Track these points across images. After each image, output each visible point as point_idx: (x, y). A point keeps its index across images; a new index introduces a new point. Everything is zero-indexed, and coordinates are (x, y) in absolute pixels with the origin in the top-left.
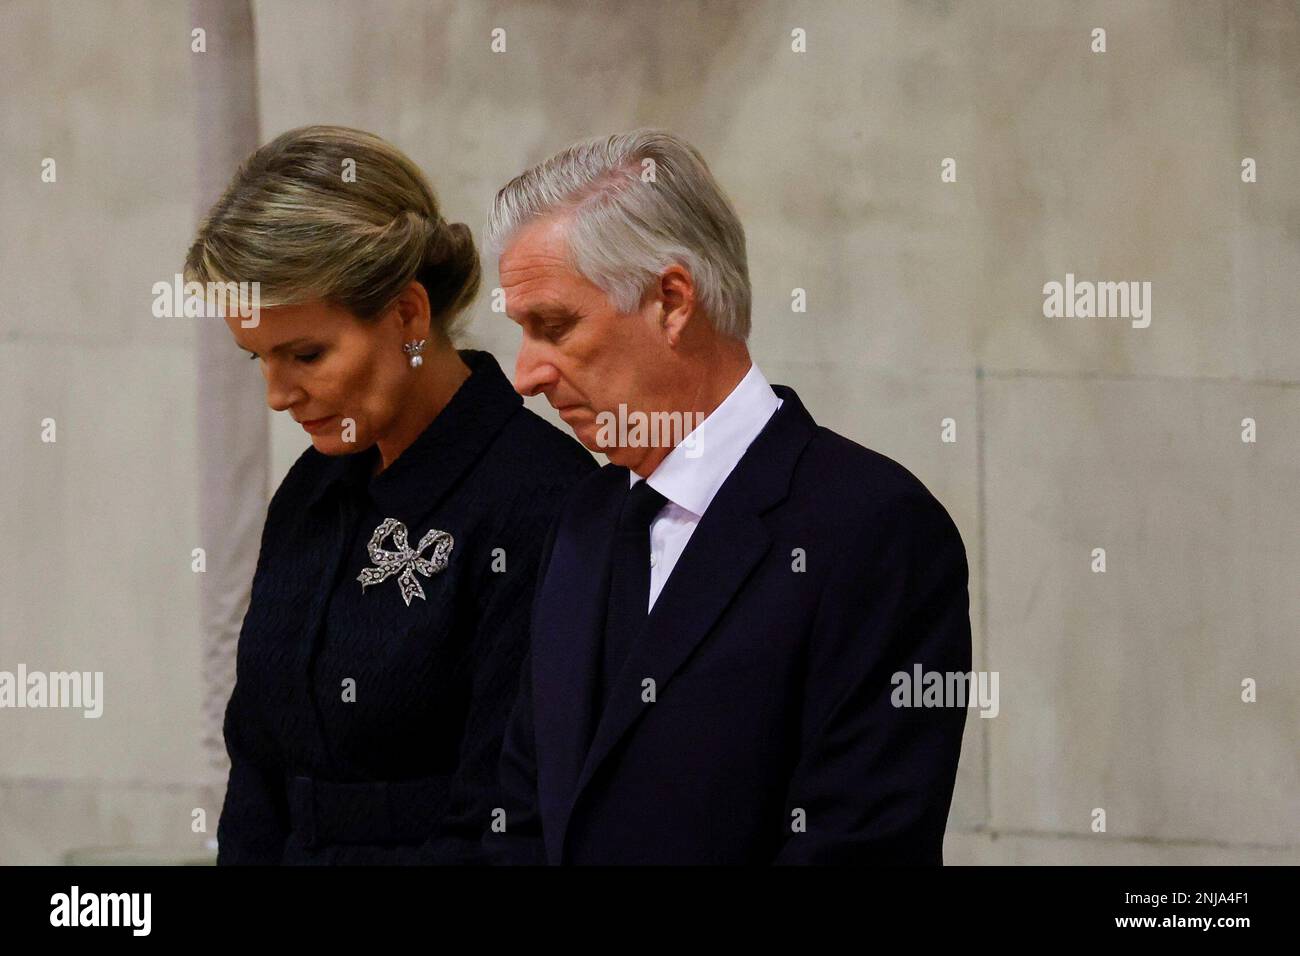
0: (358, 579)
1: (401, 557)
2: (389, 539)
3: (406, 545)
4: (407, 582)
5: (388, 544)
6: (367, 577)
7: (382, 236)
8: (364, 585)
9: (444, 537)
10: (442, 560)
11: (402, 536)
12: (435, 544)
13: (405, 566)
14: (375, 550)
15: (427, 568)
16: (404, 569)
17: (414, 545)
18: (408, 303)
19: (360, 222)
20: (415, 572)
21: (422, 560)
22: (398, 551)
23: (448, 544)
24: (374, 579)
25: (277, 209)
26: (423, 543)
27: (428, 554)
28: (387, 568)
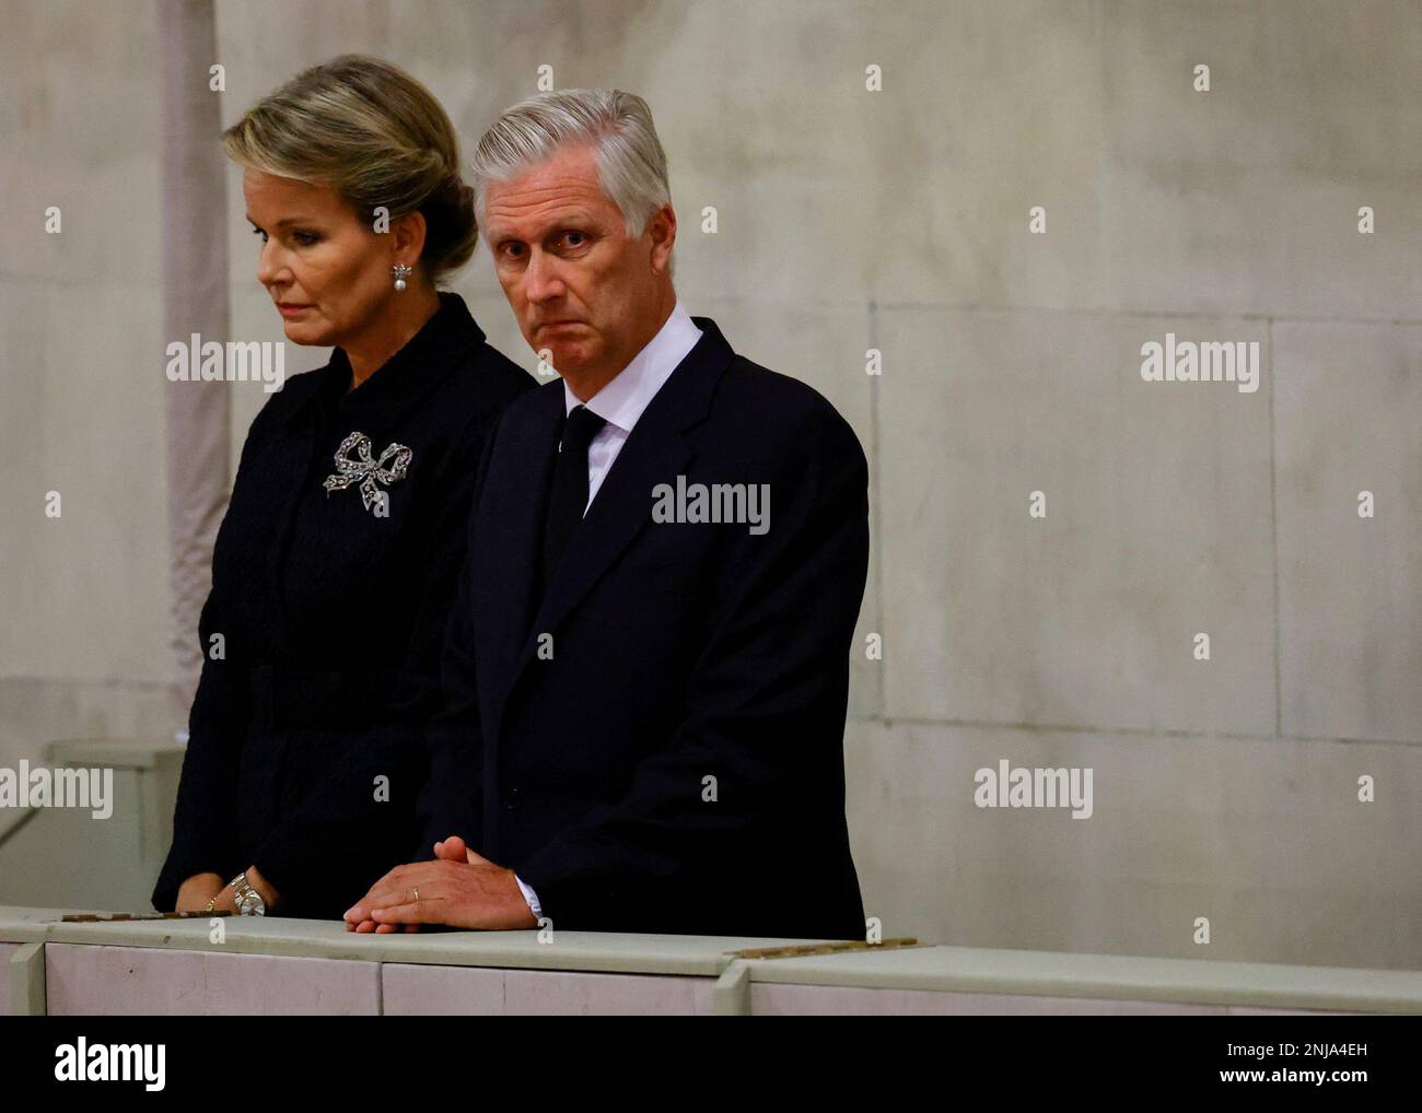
0: (324, 484)
1: (364, 467)
2: (355, 450)
3: (369, 457)
4: (367, 489)
5: (353, 455)
6: (331, 483)
7: (403, 156)
8: (329, 490)
9: (404, 451)
10: (401, 470)
11: (365, 450)
12: (396, 456)
13: (367, 475)
14: (340, 459)
15: (389, 476)
16: (365, 478)
17: (376, 455)
18: (407, 232)
19: (390, 137)
20: (376, 481)
21: (382, 470)
22: (361, 461)
23: (406, 458)
24: (338, 485)
25: (318, 101)
26: (385, 455)
27: (388, 465)
28: (351, 476)
